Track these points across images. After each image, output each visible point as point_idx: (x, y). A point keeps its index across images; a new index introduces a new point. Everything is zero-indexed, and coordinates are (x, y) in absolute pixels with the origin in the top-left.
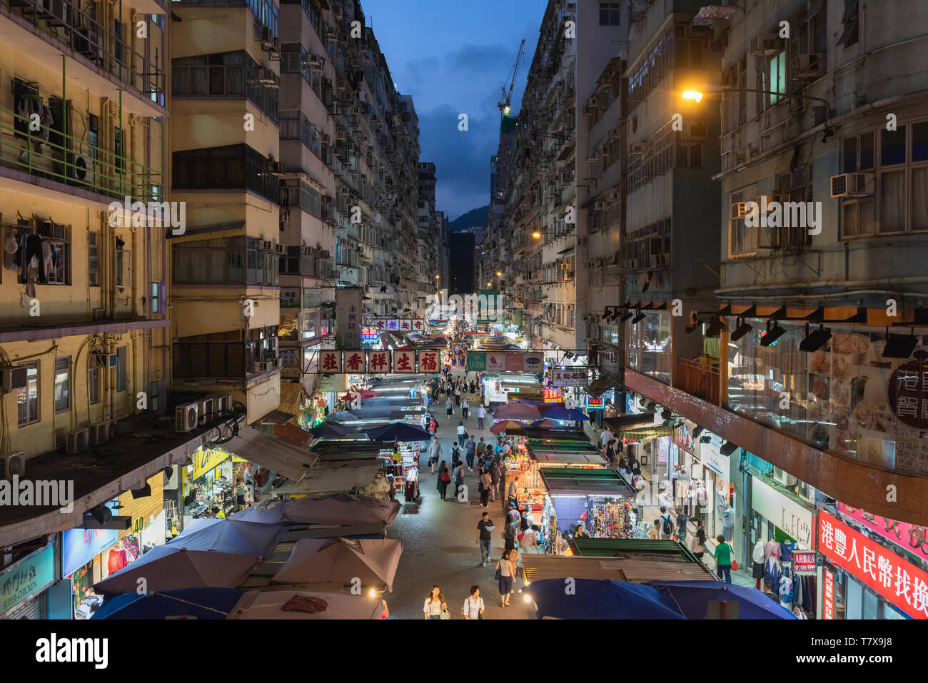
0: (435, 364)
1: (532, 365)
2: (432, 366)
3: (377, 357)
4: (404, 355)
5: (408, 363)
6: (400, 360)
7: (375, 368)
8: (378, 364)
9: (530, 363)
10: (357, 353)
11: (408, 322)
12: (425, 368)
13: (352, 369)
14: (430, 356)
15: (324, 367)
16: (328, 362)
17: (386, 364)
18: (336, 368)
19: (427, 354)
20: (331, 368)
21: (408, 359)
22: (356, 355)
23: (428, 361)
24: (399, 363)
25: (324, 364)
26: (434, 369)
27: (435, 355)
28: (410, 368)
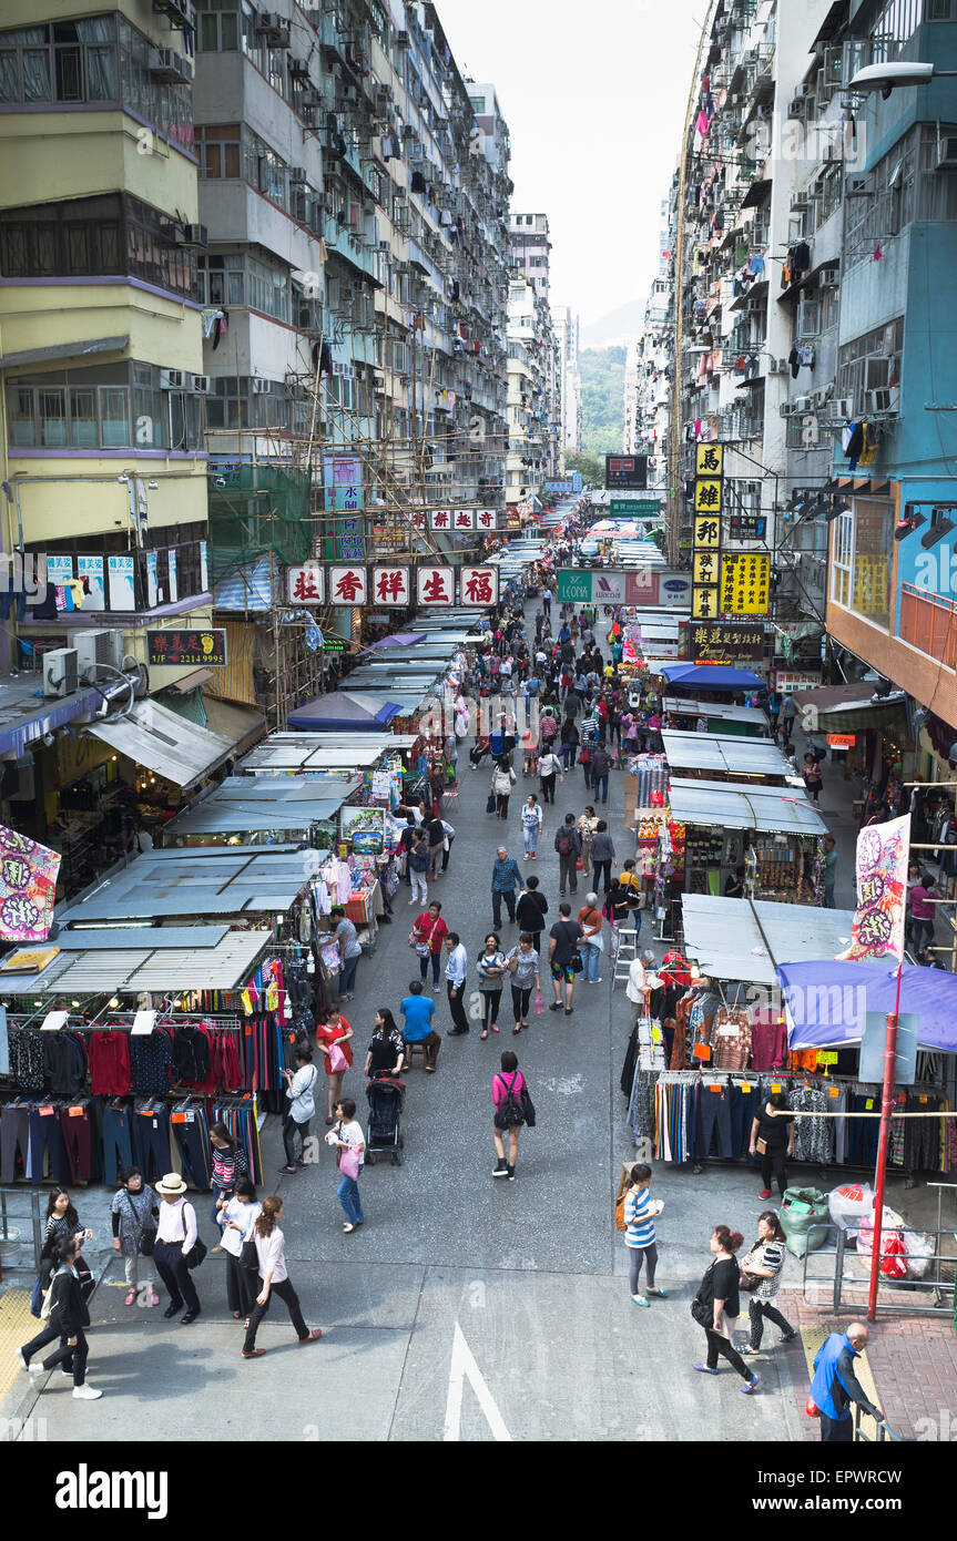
0: (490, 590)
1: (673, 593)
2: (484, 594)
3: (388, 579)
4: (436, 575)
5: (442, 590)
6: (428, 584)
7: (384, 598)
8: (390, 591)
9: (669, 589)
10: (353, 570)
11: (469, 513)
12: (472, 599)
13: (345, 598)
14: (481, 576)
15: (296, 594)
16: (303, 585)
17: (403, 590)
18: (317, 596)
19: (475, 574)
20: (307, 597)
21: (442, 581)
22: (350, 574)
23: (477, 586)
24: (425, 589)
25: (296, 590)
26: (488, 600)
27: (489, 574)
28: (445, 598)
